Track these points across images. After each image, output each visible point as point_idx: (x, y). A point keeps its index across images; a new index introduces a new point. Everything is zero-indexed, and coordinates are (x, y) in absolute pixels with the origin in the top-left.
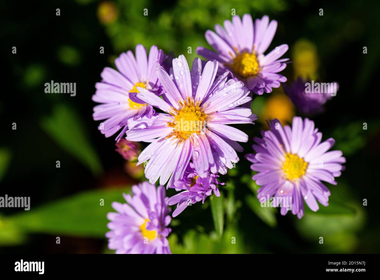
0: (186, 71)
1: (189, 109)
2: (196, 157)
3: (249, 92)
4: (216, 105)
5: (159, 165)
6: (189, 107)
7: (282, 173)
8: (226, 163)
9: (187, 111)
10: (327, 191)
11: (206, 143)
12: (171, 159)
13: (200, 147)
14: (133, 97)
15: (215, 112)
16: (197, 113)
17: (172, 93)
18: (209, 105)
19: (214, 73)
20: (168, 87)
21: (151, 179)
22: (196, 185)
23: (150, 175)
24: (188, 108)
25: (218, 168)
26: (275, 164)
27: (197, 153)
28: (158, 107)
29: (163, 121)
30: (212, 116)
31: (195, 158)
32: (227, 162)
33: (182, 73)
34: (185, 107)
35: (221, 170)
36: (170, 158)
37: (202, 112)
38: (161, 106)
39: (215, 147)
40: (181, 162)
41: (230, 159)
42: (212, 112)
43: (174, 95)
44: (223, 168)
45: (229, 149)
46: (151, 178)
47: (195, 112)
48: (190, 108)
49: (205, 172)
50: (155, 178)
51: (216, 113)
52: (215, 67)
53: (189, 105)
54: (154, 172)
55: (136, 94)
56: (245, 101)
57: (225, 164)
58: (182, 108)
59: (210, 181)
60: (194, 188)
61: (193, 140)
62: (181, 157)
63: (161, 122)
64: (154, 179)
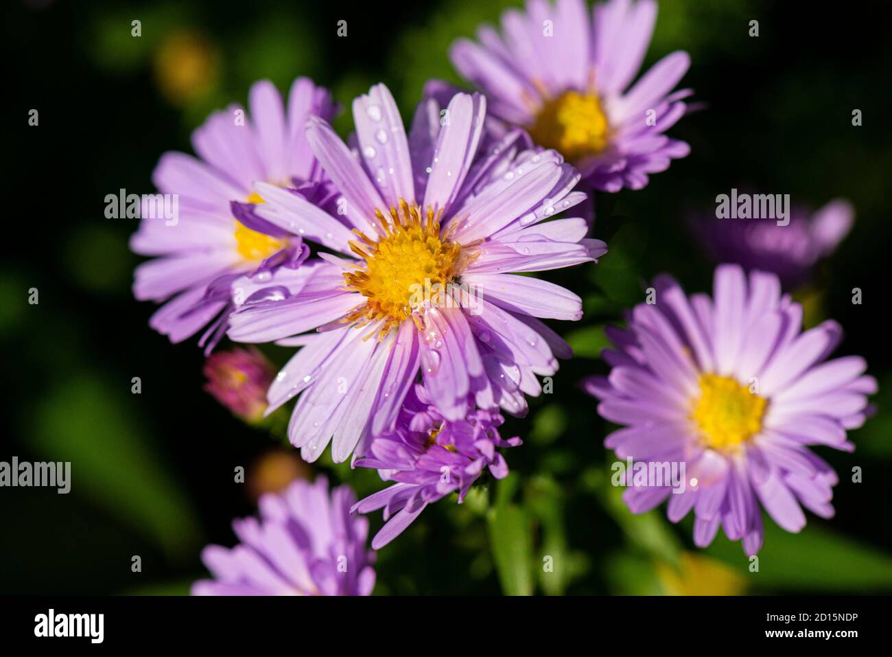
0: (395, 129)
1: (405, 233)
2: (432, 367)
3: (579, 177)
4: (486, 220)
5: (328, 403)
6: (406, 229)
7: (693, 430)
8: (521, 380)
9: (401, 242)
10: (825, 472)
11: (460, 328)
12: (362, 387)
13: (443, 340)
14: (245, 215)
15: (481, 241)
16: (429, 244)
17: (356, 194)
18: (464, 222)
19: (473, 129)
20: (343, 177)
21: (307, 448)
22: (435, 447)
23: (303, 437)
24: (404, 230)
25: (497, 394)
26: (671, 404)
27: (435, 354)
28: (317, 238)
29: (333, 277)
30: (473, 253)
31: (430, 370)
32: (524, 376)
33: (383, 136)
34: (394, 231)
35: (506, 400)
36: (358, 383)
37: (444, 240)
38: (326, 237)
39: (485, 338)
40: (390, 385)
41: (531, 365)
42: (474, 240)
43: (363, 198)
44: (514, 394)
45: (528, 339)
46: (307, 445)
47: (425, 241)
48: (409, 229)
49: (458, 402)
50: (317, 445)
51: (485, 243)
52: (476, 113)
53: (406, 224)
54: (315, 426)
55: (251, 207)
56: (567, 203)
57: (517, 382)
58: (386, 232)
59: (476, 431)
60: (432, 458)
61: (423, 323)
62: (390, 371)
63: (326, 281)
64: (315, 448)
